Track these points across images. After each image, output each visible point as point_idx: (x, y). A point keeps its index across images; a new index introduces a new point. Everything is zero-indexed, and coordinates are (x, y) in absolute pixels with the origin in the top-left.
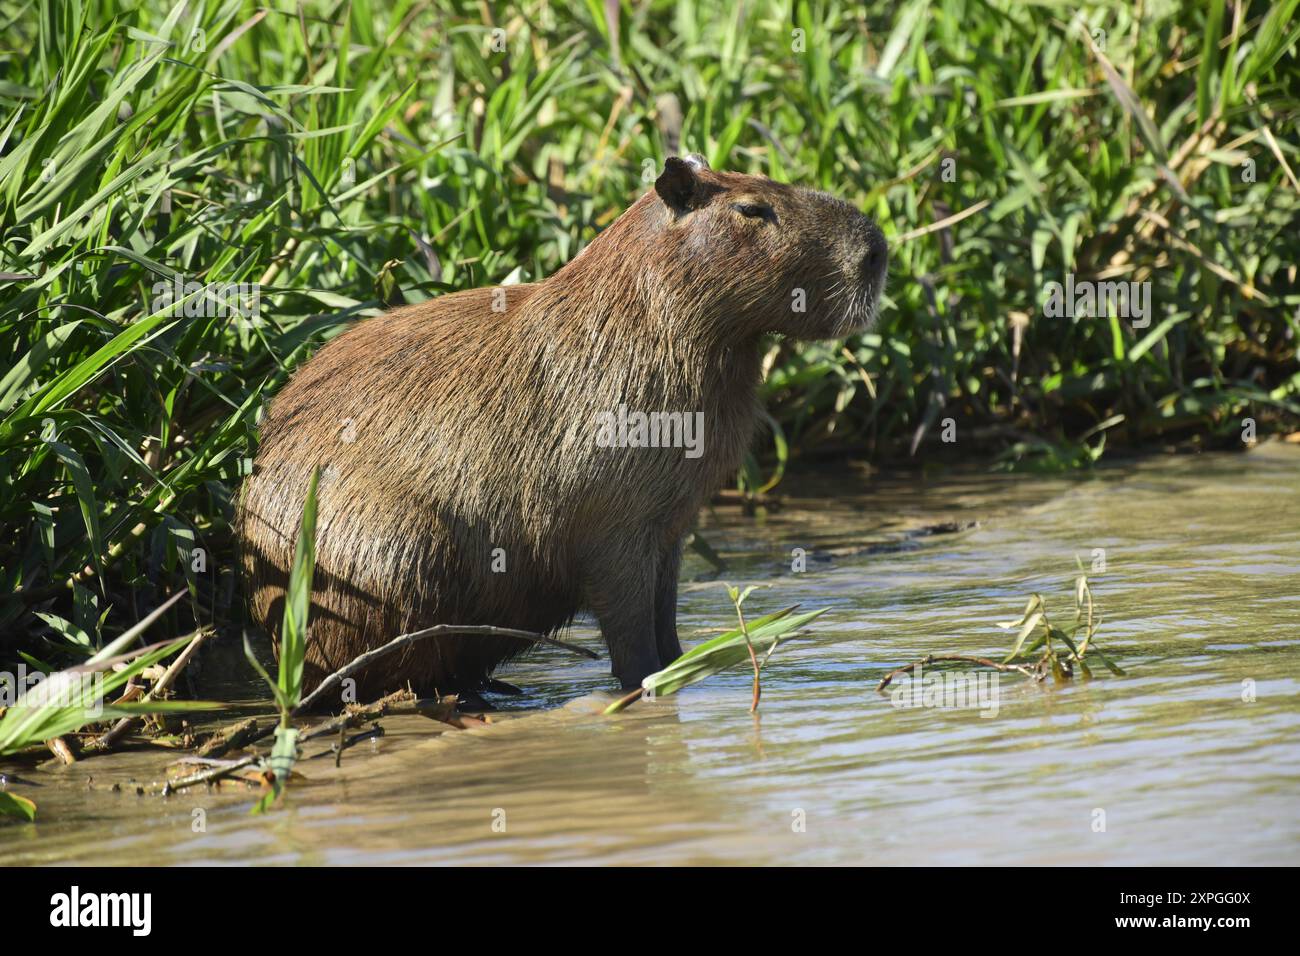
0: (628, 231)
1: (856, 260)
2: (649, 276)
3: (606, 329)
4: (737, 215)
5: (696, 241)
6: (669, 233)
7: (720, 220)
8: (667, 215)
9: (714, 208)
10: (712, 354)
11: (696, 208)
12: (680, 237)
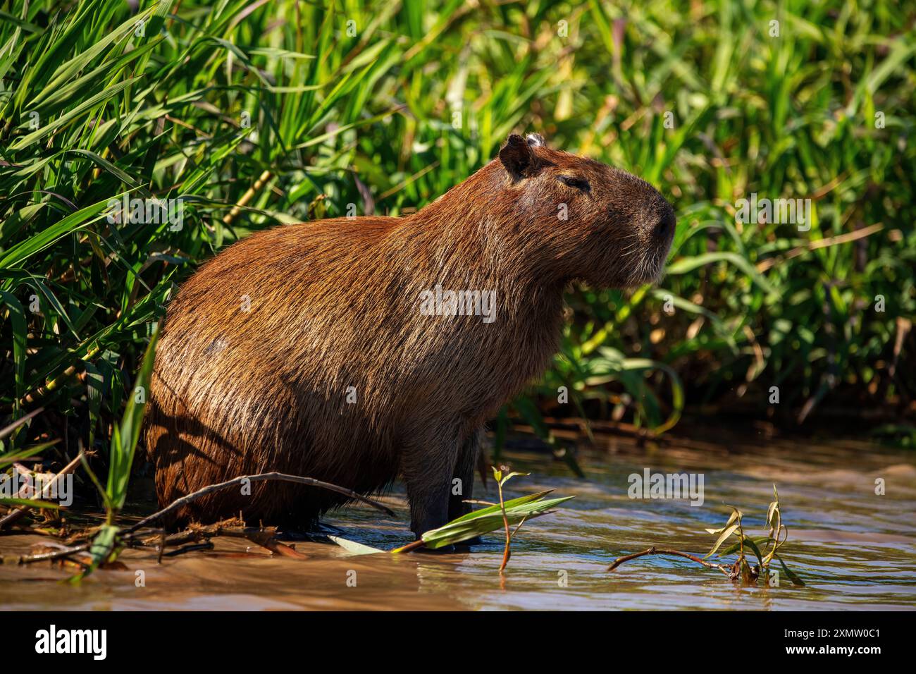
0: (476, 187)
1: (649, 228)
2: (488, 224)
3: (450, 261)
4: (561, 184)
5: (527, 201)
6: (507, 192)
7: (547, 187)
8: (507, 179)
9: (544, 177)
10: (528, 289)
11: (530, 176)
12: (515, 196)
